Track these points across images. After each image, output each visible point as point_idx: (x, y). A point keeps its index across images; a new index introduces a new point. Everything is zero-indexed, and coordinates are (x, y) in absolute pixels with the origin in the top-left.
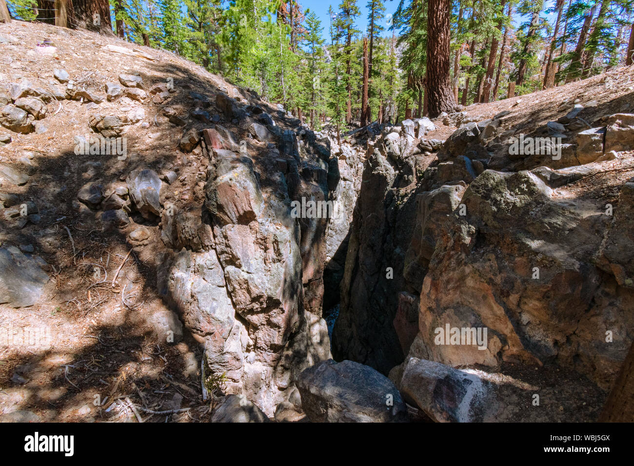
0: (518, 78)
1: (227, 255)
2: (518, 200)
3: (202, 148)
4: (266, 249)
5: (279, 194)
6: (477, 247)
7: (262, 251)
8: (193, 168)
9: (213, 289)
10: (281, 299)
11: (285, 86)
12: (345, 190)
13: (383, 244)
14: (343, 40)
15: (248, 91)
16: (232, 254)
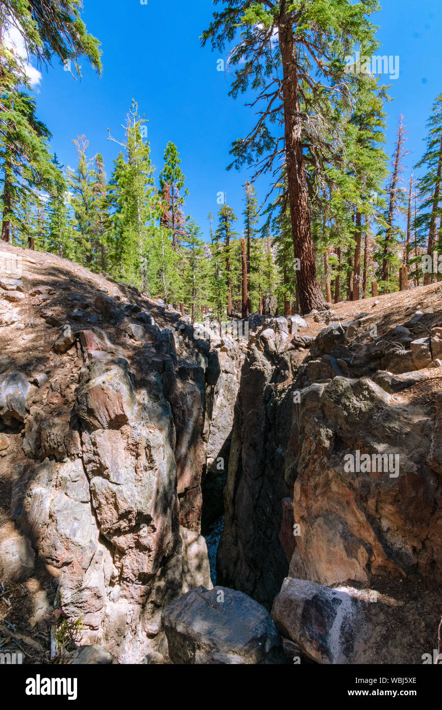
0: (383, 274)
1: (95, 464)
2: (363, 406)
3: (77, 349)
4: (137, 456)
5: (154, 395)
6: (337, 451)
7: (133, 458)
8: (66, 369)
9: (76, 506)
10: (152, 514)
11: (166, 284)
12: (227, 383)
13: (265, 443)
14: (221, 242)
15: (129, 287)
16: (101, 464)
